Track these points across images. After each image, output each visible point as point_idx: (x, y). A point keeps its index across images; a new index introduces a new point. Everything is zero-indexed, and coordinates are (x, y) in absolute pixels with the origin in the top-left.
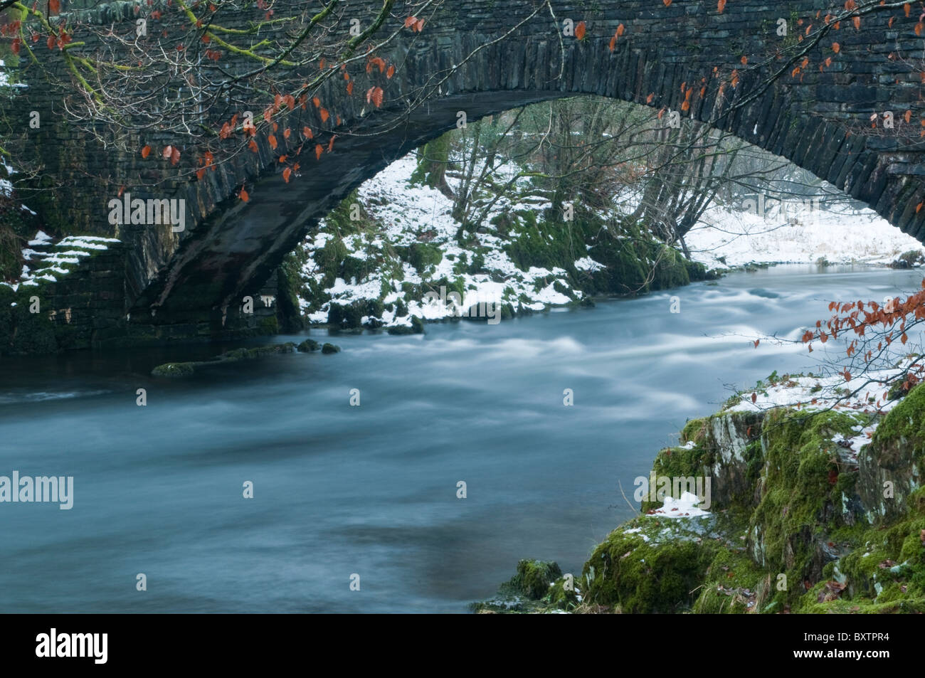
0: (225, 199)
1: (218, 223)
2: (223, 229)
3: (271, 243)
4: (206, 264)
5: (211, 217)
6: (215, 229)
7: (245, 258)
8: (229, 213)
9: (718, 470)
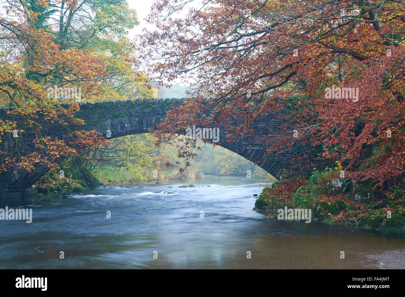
9: (333, 189)
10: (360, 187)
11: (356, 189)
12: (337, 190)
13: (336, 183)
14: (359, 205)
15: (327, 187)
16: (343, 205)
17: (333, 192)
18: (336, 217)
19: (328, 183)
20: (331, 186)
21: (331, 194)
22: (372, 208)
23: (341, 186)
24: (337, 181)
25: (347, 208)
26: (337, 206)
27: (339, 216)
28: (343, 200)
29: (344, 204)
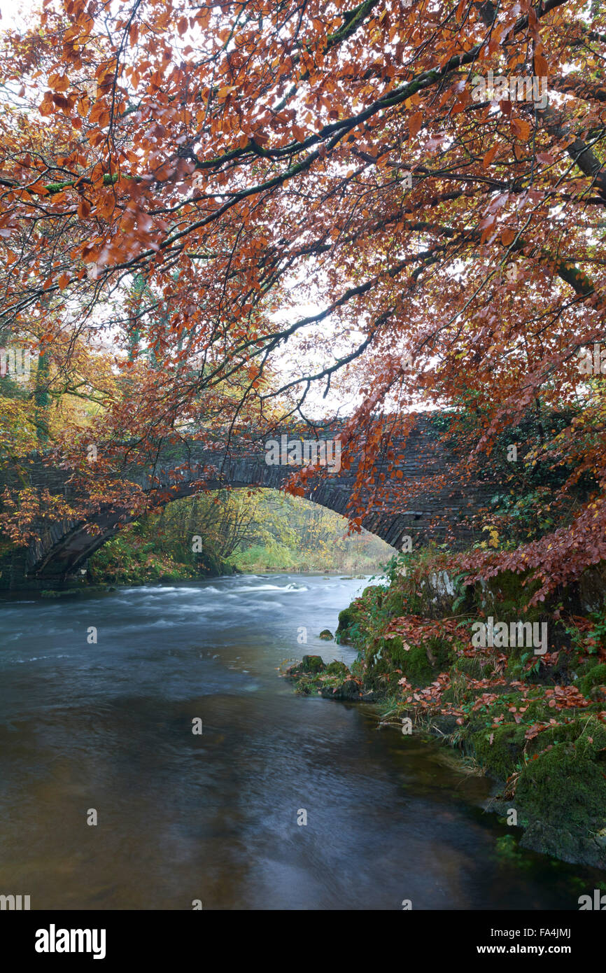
0: (75, 526)
1: (71, 536)
2: (72, 540)
3: (89, 547)
4: (62, 555)
5: (68, 534)
6: (68, 540)
7: (79, 552)
8: (76, 532)
9: (434, 600)
10: (498, 598)
11: (489, 604)
12: (444, 603)
13: (439, 583)
14: (488, 661)
15: (421, 595)
16: (449, 655)
17: (435, 609)
18: (418, 693)
19: (424, 583)
20: (430, 592)
21: (430, 615)
22: (523, 677)
23: (453, 594)
24: (442, 577)
25: (454, 667)
26: (431, 658)
27: (427, 691)
28: (450, 638)
29: (451, 649)
